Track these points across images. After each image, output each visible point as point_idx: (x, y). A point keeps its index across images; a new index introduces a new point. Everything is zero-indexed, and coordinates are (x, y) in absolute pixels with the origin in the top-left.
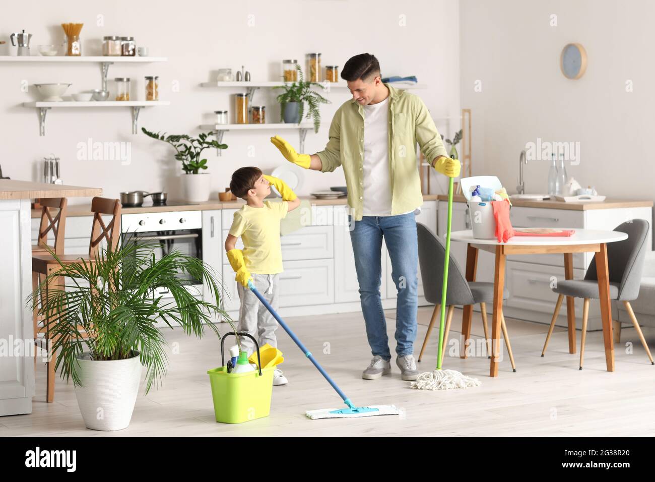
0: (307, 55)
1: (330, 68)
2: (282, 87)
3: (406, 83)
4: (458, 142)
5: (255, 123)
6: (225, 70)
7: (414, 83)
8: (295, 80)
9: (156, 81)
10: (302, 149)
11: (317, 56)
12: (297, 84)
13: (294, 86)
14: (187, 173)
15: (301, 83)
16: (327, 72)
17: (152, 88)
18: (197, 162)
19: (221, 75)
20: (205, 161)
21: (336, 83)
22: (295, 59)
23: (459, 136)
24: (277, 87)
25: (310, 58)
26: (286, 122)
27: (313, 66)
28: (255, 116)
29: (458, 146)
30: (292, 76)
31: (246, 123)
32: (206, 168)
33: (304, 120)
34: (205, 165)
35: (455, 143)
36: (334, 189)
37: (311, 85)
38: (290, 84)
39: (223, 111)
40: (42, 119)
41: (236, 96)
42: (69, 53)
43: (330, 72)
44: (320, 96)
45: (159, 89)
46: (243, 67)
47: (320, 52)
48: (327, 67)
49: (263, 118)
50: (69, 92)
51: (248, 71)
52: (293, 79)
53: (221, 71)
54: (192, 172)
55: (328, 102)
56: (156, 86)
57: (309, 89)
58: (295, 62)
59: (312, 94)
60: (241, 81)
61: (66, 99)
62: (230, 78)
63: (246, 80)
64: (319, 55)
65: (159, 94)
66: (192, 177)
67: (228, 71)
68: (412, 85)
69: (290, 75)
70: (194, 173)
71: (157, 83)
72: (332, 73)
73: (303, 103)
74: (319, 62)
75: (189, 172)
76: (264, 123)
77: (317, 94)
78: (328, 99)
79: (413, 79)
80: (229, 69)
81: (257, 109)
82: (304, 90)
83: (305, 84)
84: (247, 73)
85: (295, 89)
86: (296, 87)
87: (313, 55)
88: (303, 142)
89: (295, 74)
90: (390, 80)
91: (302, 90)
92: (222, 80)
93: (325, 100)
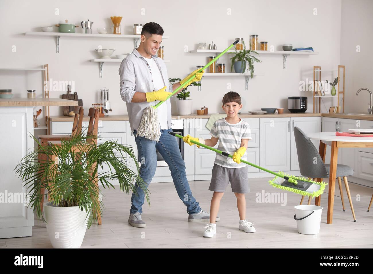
0: (250, 36)
1: (263, 43)
2: (234, 53)
3: (306, 51)
4: (336, 84)
5: (219, 73)
6: (202, 43)
7: (311, 51)
8: (242, 49)
9: (163, 49)
10: (247, 88)
11: (256, 36)
12: (242, 51)
13: (241, 52)
14: (179, 99)
15: (245, 51)
16: (261, 45)
17: (160, 53)
18: (185, 93)
19: (200, 46)
20: (189, 93)
21: (266, 51)
22: (242, 38)
23: (336, 81)
24: (231, 53)
25: (252, 38)
26: (236, 72)
27: (254, 42)
28: (219, 68)
29: (336, 87)
30: (240, 47)
31: (214, 73)
32: (189, 96)
33: (246, 71)
34: (189, 95)
35: (334, 85)
36: (263, 109)
37: (250, 52)
38: (238, 51)
39: (201, 66)
40: (100, 69)
41: (209, 58)
42: (115, 33)
43: (263, 45)
44: (256, 58)
45: (164, 53)
46: (212, 42)
47: (257, 34)
48: (261, 42)
49: (224, 70)
50: (114, 54)
51: (215, 44)
52: (240, 49)
53: (201, 44)
54: (182, 98)
55: (260, 62)
56: (163, 51)
57: (249, 54)
58: (242, 39)
59: (251, 57)
60: (211, 49)
61: (113, 58)
62: (205, 48)
63: (214, 49)
64: (257, 36)
65: (164, 56)
66: (182, 101)
67: (204, 44)
68: (310, 52)
69: (239, 46)
70: (183, 99)
71: (163, 50)
72: (264, 46)
73: (246, 62)
74: (257, 40)
75: (180, 99)
76: (224, 72)
77: (254, 57)
78: (260, 60)
79: (310, 49)
80: (204, 43)
81: (220, 65)
82: (247, 55)
83: (247, 51)
84: (214, 45)
85: (241, 54)
86: (242, 53)
87: (254, 36)
88: (247, 84)
89: (242, 46)
90: (297, 49)
91: (245, 55)
92: (201, 49)
93: (258, 60)
